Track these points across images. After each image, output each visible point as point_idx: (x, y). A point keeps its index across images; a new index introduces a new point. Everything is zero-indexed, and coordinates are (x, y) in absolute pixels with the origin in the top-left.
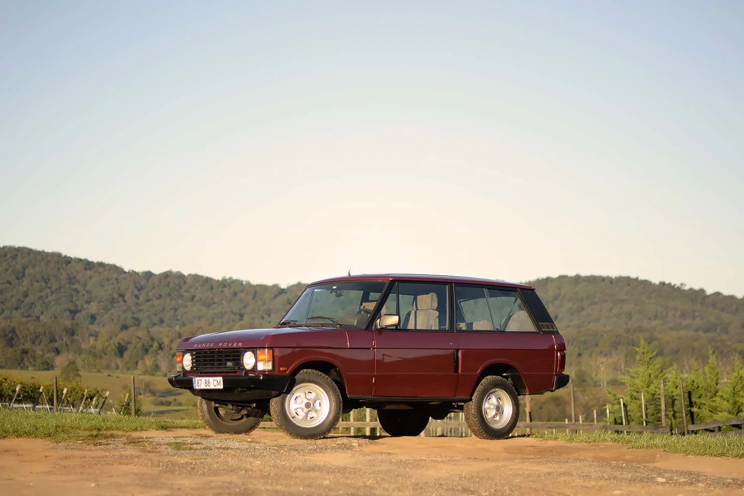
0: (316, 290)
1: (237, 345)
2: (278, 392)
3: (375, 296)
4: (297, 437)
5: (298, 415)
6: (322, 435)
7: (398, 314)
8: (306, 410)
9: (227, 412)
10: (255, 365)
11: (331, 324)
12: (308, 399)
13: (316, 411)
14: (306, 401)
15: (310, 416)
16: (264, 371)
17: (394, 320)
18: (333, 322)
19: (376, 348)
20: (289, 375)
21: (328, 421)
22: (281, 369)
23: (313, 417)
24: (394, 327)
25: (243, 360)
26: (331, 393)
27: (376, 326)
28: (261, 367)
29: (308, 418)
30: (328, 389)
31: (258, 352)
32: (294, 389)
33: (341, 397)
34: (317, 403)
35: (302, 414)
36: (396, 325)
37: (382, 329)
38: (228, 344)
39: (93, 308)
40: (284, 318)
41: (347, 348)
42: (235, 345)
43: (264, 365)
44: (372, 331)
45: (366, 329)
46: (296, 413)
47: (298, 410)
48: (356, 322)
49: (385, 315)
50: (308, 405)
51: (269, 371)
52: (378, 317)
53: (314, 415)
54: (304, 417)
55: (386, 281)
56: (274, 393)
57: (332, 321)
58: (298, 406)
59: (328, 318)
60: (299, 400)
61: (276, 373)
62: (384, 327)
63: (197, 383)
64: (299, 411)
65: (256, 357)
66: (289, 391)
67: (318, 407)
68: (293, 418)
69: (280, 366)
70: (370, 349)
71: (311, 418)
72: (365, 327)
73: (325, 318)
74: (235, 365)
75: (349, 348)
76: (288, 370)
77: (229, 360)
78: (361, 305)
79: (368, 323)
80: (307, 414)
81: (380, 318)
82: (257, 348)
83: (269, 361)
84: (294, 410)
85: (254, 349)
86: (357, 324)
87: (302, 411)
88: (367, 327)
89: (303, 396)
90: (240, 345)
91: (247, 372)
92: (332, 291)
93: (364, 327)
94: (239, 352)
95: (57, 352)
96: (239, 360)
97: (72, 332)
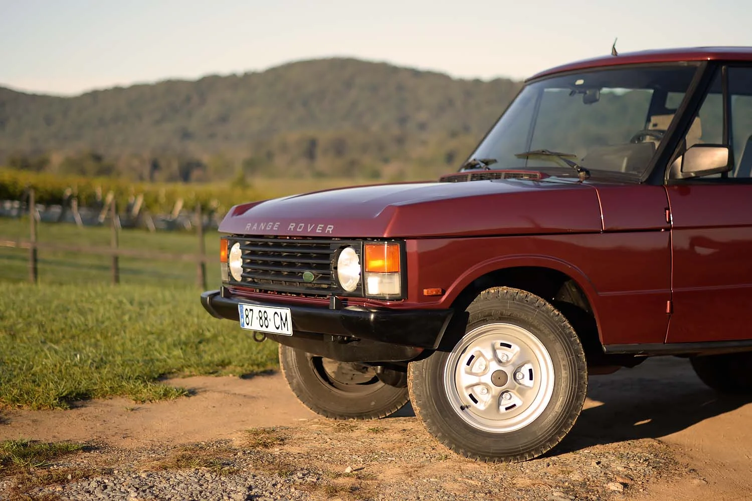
0: (546, 90)
1: (324, 229)
2: (420, 350)
3: (675, 100)
4: (471, 457)
5: (476, 402)
6: (537, 450)
7: (728, 142)
8: (496, 390)
9: (340, 368)
10: (362, 285)
11: (563, 170)
12: (500, 362)
13: (522, 391)
14: (494, 367)
15: (506, 402)
16: (380, 298)
17: (717, 157)
18: (569, 162)
19: (675, 228)
20: (447, 306)
21: (551, 417)
22: (425, 292)
23: (514, 405)
24: (719, 175)
25: (336, 268)
26: (558, 347)
27: (673, 175)
28: (375, 287)
29: (502, 409)
30: (552, 337)
31: (368, 249)
32: (466, 338)
33: (583, 355)
34: (525, 370)
35: (485, 399)
36: (723, 172)
37: (688, 180)
38: (306, 228)
39: (423, 116)
40: (473, 153)
41: (599, 232)
42: (319, 231)
43: (381, 282)
44: (662, 186)
45: (650, 181)
46: (471, 396)
47: (475, 388)
48: (624, 165)
49: (696, 146)
50: (499, 378)
51: (393, 298)
52: (677, 150)
53: (516, 400)
54: (491, 405)
55: (698, 64)
56: (410, 350)
57: (565, 160)
58: (474, 380)
59: (559, 155)
60: (478, 365)
61: (413, 302)
62: (693, 175)
63: (245, 316)
64: (478, 391)
65: (362, 262)
66: (449, 344)
67: (526, 381)
68: (462, 408)
69: (423, 284)
70: (658, 230)
71: (507, 409)
72: (647, 177)
73: (552, 154)
74: (321, 278)
75: (606, 232)
76: (443, 293)
77: (308, 266)
78: (648, 120)
79: (653, 165)
80: (499, 398)
81: (682, 153)
82: (365, 239)
83: (392, 273)
84: (468, 388)
85: (358, 242)
86: (627, 167)
87: (486, 391)
88: (650, 177)
89: (489, 354)
90: (330, 229)
91: (344, 298)
92: (575, 90)
93: (644, 177)
94: (327, 247)
95: (386, 161)
96: (327, 266)
97: (400, 141)
